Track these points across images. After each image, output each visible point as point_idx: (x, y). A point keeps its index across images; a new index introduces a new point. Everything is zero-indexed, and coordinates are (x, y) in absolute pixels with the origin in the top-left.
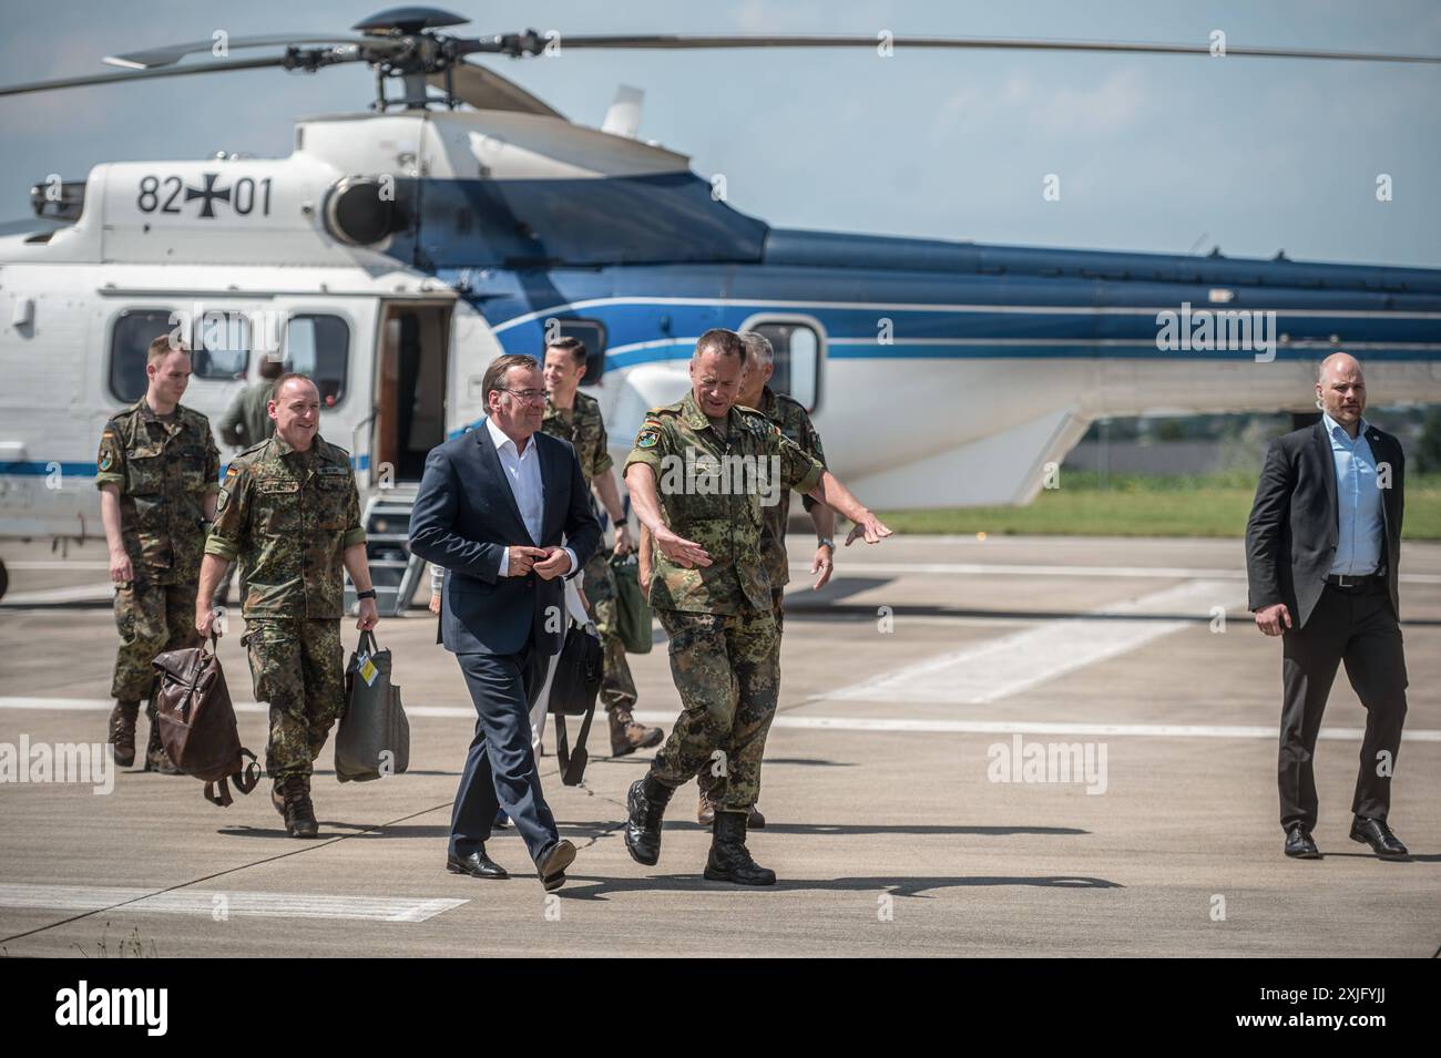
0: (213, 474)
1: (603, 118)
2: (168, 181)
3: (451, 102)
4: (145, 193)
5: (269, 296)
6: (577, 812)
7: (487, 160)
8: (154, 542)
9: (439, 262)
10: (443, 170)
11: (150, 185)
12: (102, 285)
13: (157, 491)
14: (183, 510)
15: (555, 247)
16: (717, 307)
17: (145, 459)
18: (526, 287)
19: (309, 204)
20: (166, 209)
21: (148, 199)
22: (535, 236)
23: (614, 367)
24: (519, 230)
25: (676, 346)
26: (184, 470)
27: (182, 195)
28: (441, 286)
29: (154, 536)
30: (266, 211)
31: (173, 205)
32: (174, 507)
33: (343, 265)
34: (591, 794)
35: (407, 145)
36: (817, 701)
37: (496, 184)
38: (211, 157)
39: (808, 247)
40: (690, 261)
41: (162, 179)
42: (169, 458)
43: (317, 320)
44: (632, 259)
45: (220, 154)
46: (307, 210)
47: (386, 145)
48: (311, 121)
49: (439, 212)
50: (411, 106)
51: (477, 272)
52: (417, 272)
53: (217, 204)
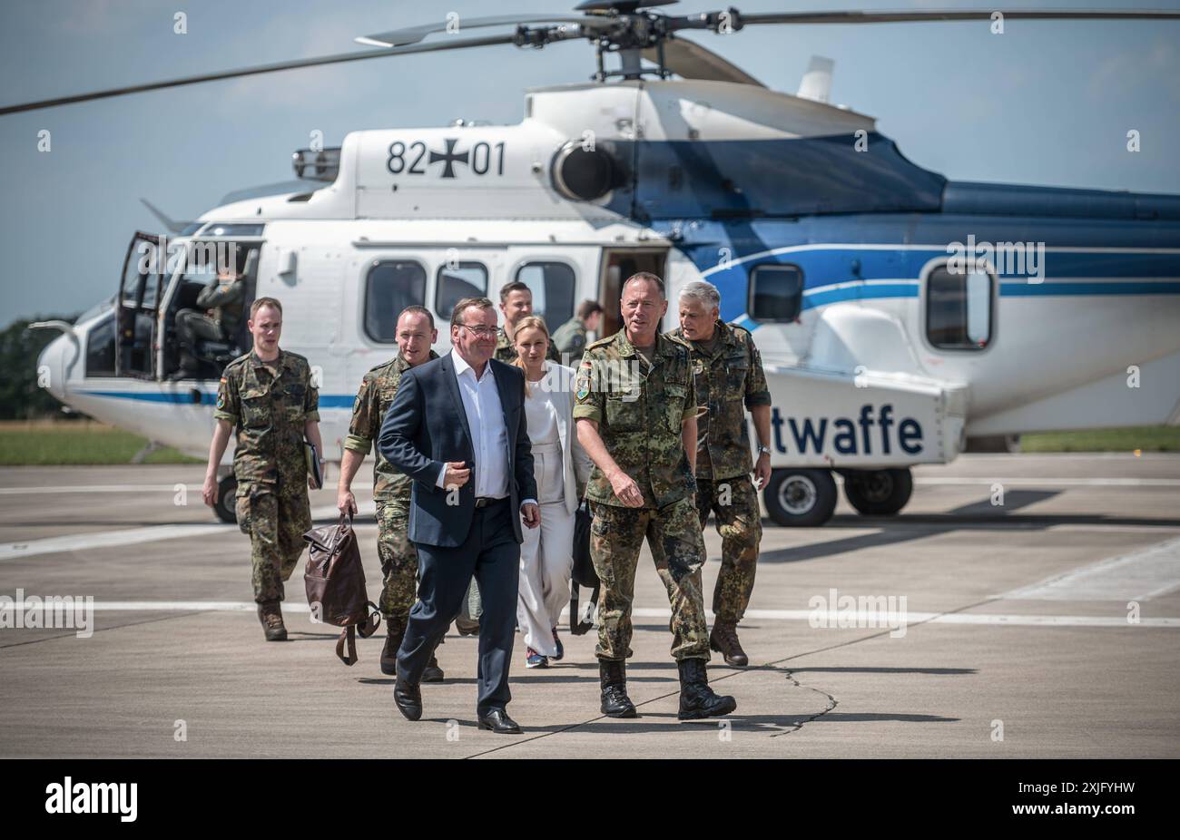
0: (312, 405)
1: (798, 87)
2: (413, 147)
3: (662, 73)
4: (393, 156)
5: (504, 246)
6: (786, 700)
7: (695, 125)
8: (264, 463)
9: (652, 215)
10: (656, 133)
11: (397, 150)
12: (357, 240)
13: (266, 423)
14: (286, 437)
15: (757, 200)
16: (901, 251)
17: (254, 398)
18: (731, 235)
19: (538, 164)
20: (412, 171)
21: (396, 163)
22: (739, 191)
23: (811, 306)
24: (725, 185)
25: (865, 286)
26: (287, 405)
27: (426, 158)
28: (656, 236)
29: (263, 458)
30: (501, 172)
31: (418, 167)
32: (280, 435)
33: (569, 219)
34: (797, 684)
35: (625, 111)
36: (995, 600)
37: (703, 144)
38: (451, 124)
39: (982, 197)
40: (877, 211)
41: (408, 145)
42: (274, 396)
43: (547, 267)
44: (824, 210)
45: (460, 122)
46: (536, 170)
47: (605, 111)
48: (539, 91)
49: (653, 170)
50: (627, 77)
51: (687, 223)
52: (634, 224)
53: (456, 165)
